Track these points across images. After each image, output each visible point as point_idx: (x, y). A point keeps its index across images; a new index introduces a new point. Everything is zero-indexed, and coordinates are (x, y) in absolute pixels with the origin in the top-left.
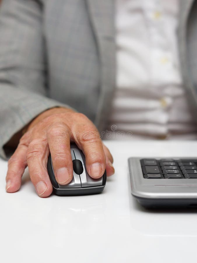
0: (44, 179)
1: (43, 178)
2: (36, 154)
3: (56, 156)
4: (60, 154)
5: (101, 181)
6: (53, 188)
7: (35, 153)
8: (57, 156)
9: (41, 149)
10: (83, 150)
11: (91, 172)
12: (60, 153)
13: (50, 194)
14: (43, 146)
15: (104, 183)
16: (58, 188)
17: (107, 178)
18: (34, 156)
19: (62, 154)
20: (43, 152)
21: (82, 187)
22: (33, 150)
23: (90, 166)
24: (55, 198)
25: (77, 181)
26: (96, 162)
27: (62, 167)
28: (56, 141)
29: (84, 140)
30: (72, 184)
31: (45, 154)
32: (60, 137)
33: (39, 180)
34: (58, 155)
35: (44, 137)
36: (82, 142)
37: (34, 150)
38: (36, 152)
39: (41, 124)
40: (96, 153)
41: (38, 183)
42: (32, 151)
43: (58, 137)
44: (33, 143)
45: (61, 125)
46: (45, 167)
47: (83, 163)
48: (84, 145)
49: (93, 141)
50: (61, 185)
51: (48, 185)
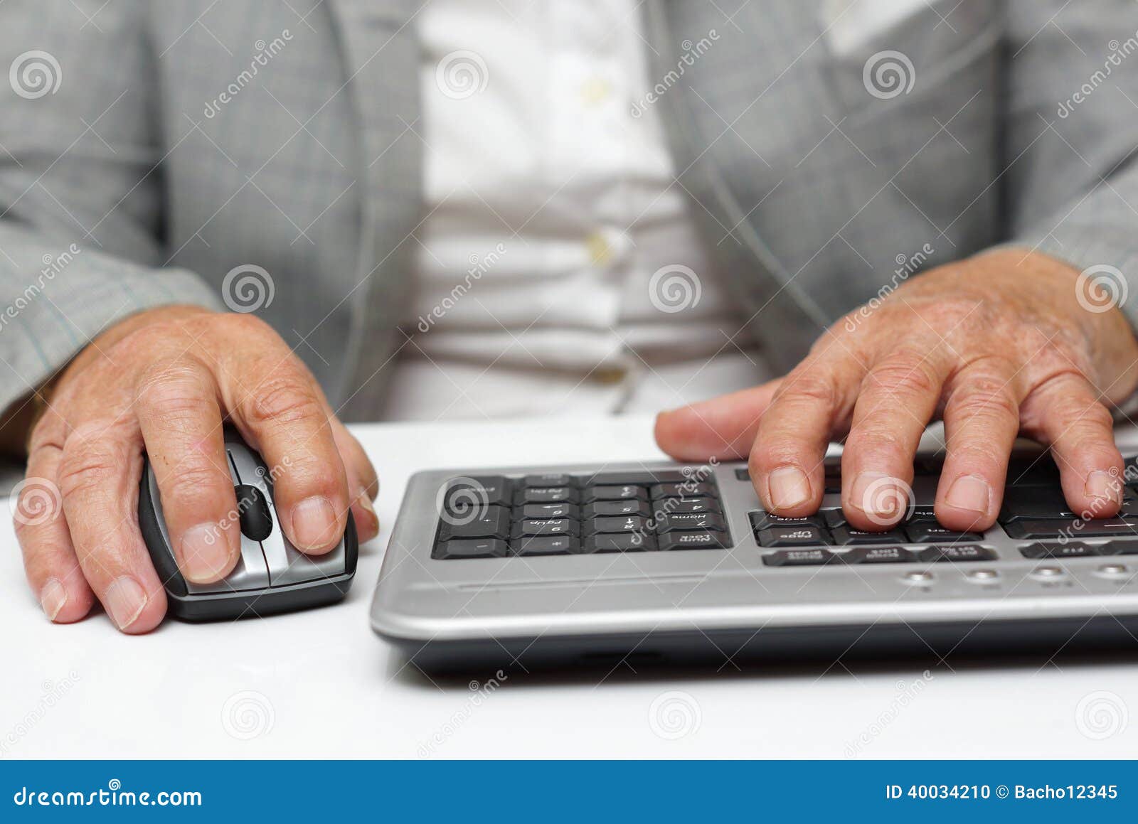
0: (133, 568)
1: (128, 566)
2: (93, 477)
3: (177, 483)
4: (192, 475)
5: (340, 560)
6: (169, 599)
7: (89, 473)
8: (182, 482)
9: (110, 455)
10: (261, 450)
11: (296, 534)
12: (190, 472)
13: (160, 621)
14: (119, 444)
15: (351, 567)
16: (186, 593)
17: (360, 547)
18: (88, 484)
19: (196, 475)
20: (121, 466)
21: (272, 585)
22: (82, 461)
23: (292, 512)
24: (179, 633)
25: (253, 566)
26: (310, 494)
27: (202, 520)
28: (173, 429)
29: (260, 416)
30: (240, 576)
31: (126, 473)
32: (188, 412)
33: (117, 572)
34: (185, 477)
35: (121, 413)
36: (254, 425)
37: (87, 463)
38: (93, 467)
39: (102, 364)
40: (309, 460)
41: (112, 585)
42: (78, 468)
43: (180, 413)
44: (79, 435)
45: (185, 371)
46: (131, 523)
47: (268, 499)
48: (260, 435)
49: (291, 415)
50: (197, 586)
51: (148, 588)
